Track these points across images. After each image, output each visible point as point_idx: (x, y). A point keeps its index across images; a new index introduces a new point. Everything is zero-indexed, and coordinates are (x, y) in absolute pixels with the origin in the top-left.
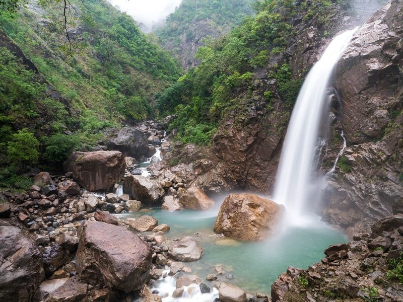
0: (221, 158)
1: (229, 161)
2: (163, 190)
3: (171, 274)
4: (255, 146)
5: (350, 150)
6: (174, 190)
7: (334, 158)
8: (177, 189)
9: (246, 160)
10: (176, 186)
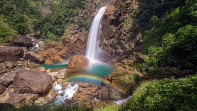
0: (66, 46)
1: (68, 46)
2: (44, 58)
3: (58, 83)
4: (77, 41)
5: (106, 41)
6: (49, 58)
7: (102, 44)
8: (50, 57)
9: (75, 46)
10: (49, 56)
